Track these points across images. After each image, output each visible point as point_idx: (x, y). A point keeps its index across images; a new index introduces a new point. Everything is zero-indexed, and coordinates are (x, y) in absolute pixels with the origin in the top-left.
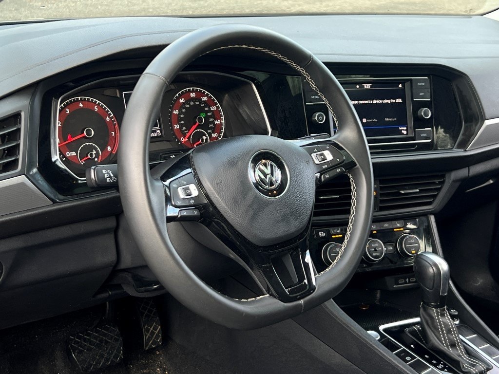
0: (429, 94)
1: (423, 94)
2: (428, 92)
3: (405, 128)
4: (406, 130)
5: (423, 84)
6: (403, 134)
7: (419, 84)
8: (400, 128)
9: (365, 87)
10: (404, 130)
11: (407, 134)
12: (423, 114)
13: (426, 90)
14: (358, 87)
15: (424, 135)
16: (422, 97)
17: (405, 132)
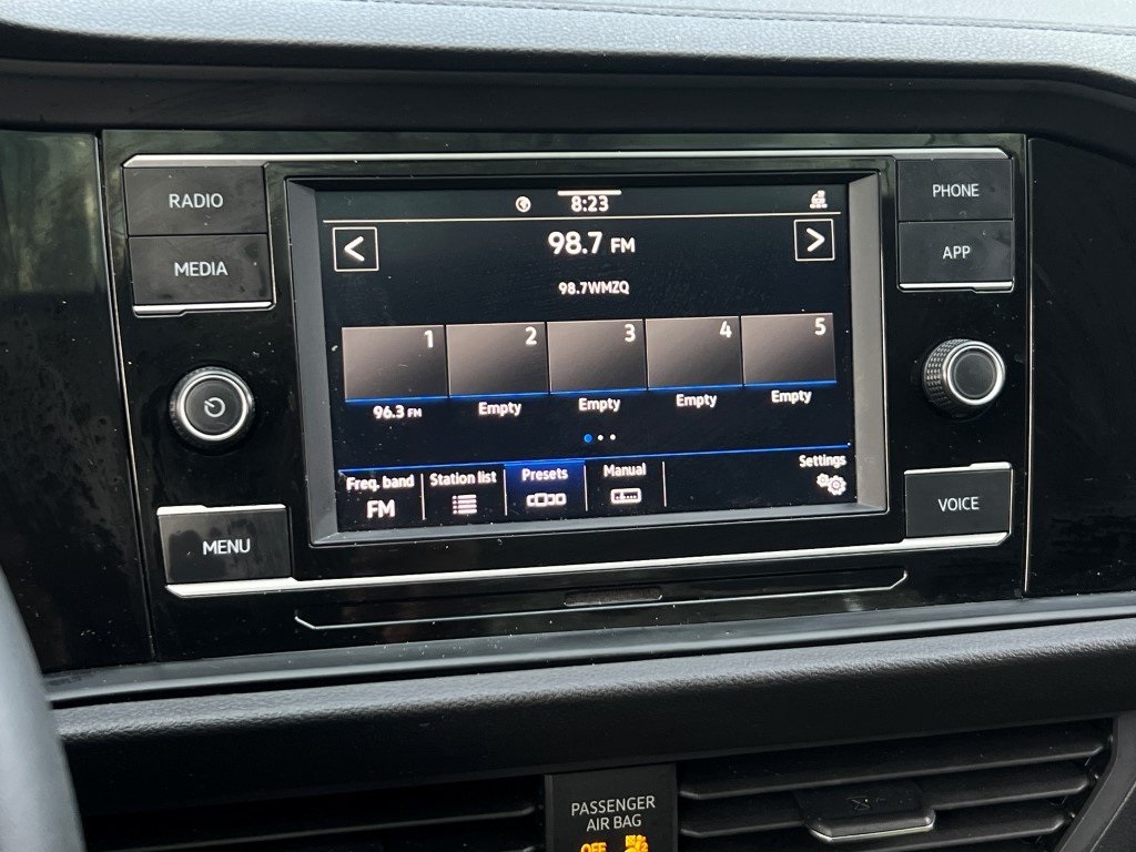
0: (1003, 254)
1: (965, 251)
2: (1001, 238)
3: (839, 461)
4: (841, 472)
5: (971, 191)
6: (824, 497)
7: (938, 189)
8: (806, 462)
9: (576, 206)
10: (830, 471)
11: (850, 495)
12: (947, 376)
13: (985, 231)
14: (524, 203)
15: (960, 504)
16: (959, 269)
17: (836, 486)
